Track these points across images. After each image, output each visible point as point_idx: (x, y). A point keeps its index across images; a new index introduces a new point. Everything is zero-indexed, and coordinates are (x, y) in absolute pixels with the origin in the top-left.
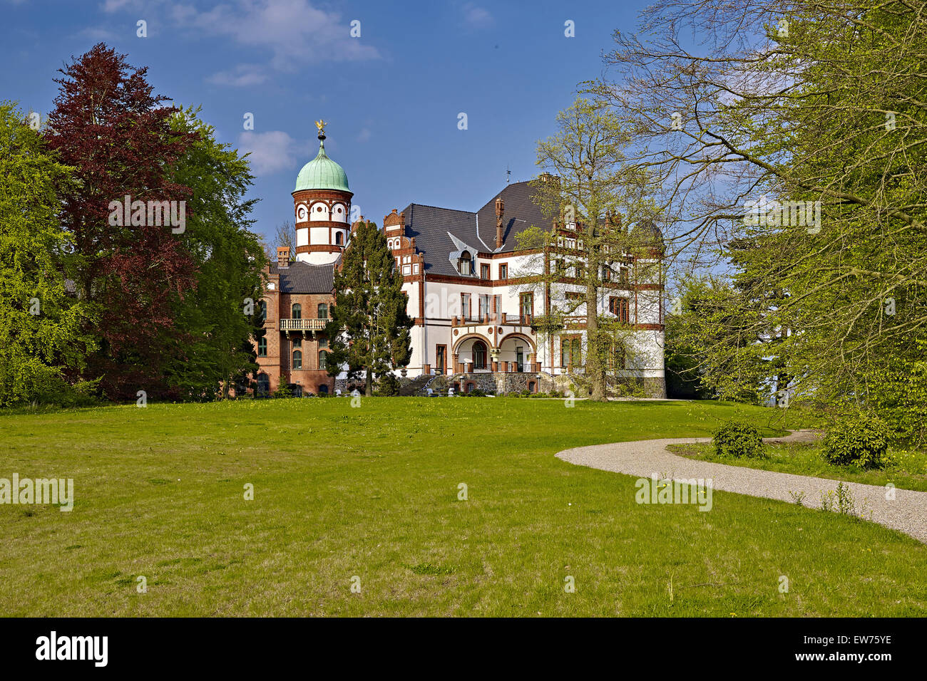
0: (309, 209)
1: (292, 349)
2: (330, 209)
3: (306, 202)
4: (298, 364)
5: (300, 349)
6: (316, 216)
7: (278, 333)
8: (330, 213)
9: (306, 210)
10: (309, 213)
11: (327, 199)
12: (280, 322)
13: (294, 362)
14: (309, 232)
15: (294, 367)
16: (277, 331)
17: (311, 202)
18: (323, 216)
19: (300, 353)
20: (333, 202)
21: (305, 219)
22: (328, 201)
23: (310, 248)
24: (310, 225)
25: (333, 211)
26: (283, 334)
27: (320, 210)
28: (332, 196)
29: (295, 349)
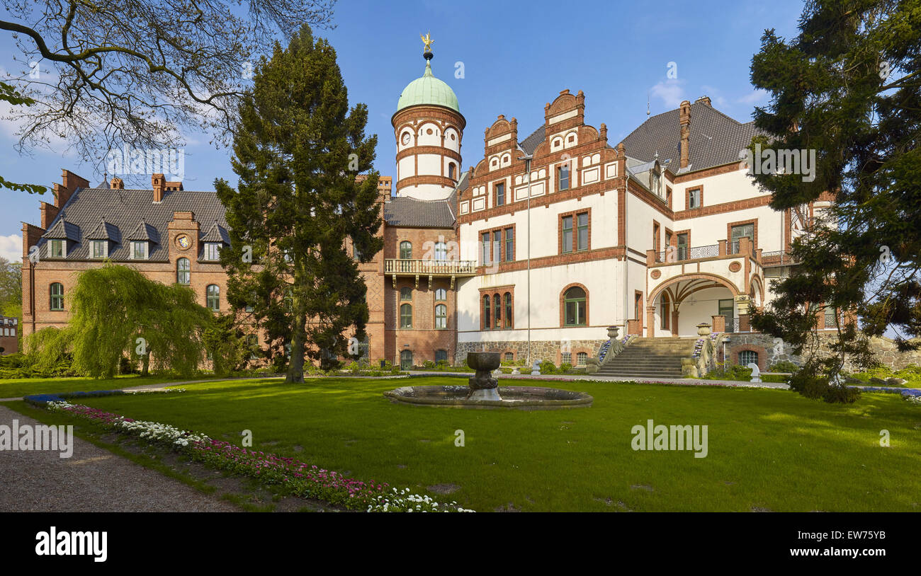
0: (416, 131)
1: (398, 300)
2: (443, 132)
3: (412, 123)
4: (407, 321)
5: (410, 302)
6: (425, 140)
7: (382, 278)
8: (443, 137)
9: (412, 132)
10: (416, 136)
11: (439, 119)
12: (385, 262)
13: (402, 319)
14: (416, 160)
15: (401, 325)
16: (380, 274)
17: (419, 121)
18: (435, 141)
19: (409, 306)
20: (446, 124)
21: (411, 144)
22: (440, 122)
23: (417, 180)
24: (417, 151)
25: (445, 135)
26: (388, 279)
27: (429, 132)
28: (446, 116)
29: (403, 302)
